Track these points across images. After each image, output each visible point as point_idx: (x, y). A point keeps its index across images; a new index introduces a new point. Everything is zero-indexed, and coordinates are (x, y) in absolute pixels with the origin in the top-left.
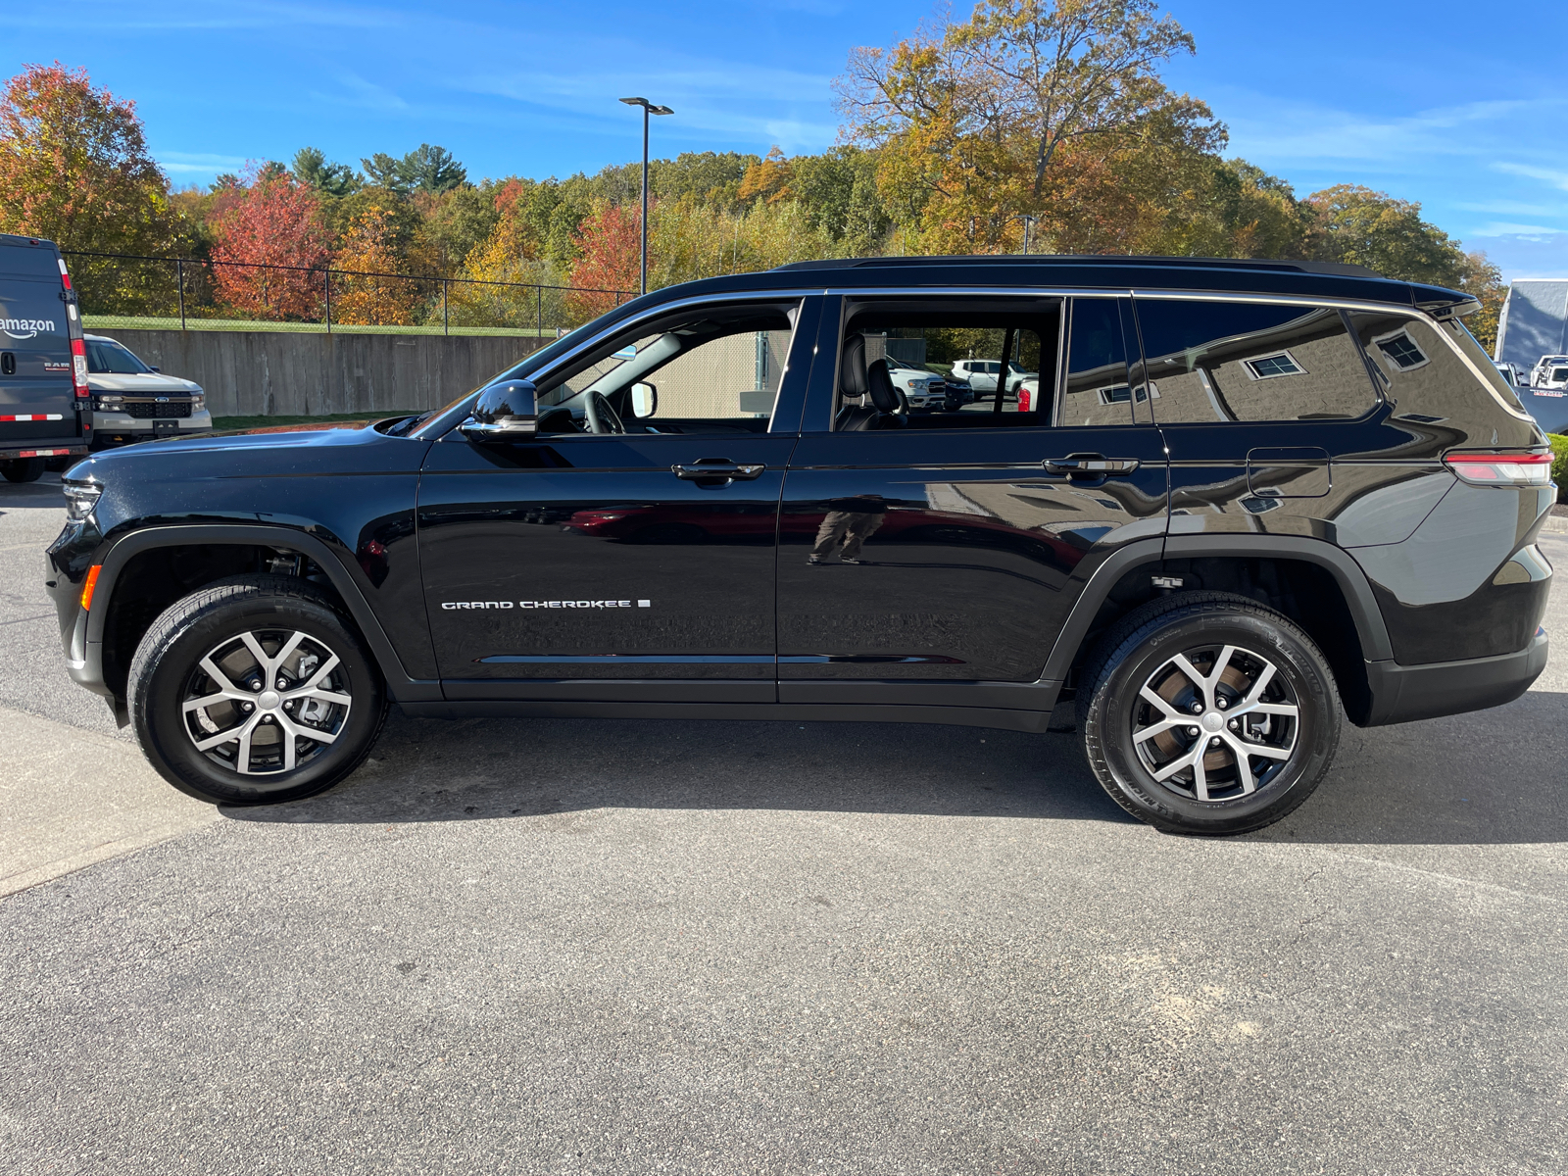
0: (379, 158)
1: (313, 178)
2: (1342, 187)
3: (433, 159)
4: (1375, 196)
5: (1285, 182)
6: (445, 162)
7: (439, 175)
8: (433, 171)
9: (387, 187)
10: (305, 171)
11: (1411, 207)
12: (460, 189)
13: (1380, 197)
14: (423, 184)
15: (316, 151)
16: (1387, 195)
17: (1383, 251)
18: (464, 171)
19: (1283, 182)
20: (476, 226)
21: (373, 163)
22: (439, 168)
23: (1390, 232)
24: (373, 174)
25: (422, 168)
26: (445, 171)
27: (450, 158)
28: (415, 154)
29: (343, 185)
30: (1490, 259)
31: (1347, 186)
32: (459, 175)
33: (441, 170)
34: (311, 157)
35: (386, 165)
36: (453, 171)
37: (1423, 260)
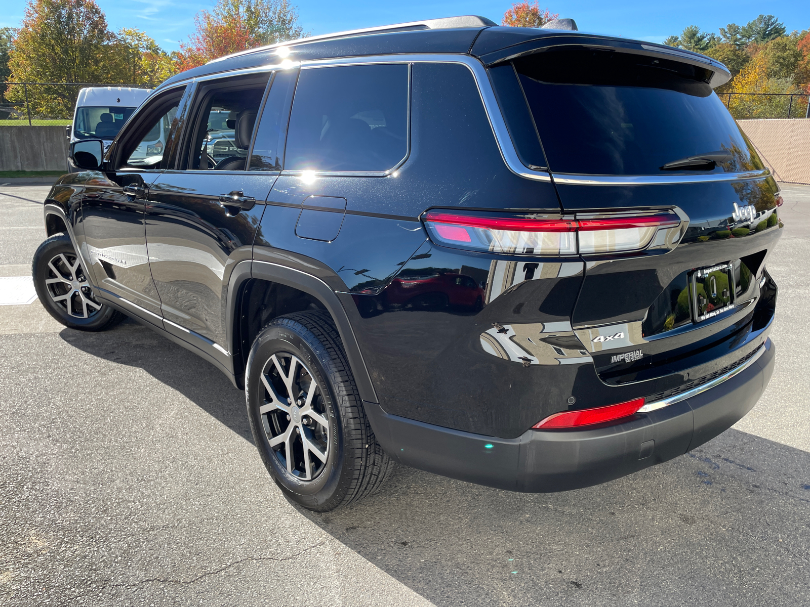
0: (730, 26)
1: (691, 42)
3: (765, 23)
6: (772, 25)
7: (767, 33)
8: (764, 30)
9: (732, 43)
10: (687, 39)
12: (779, 39)
14: (756, 39)
15: (695, 27)
18: (785, 28)
20: (782, 61)
21: (726, 30)
22: (768, 28)
24: (725, 36)
25: (757, 29)
26: (771, 30)
27: (777, 21)
28: (755, 21)
29: (707, 44)
32: (781, 31)
33: (769, 29)
34: (692, 31)
35: (734, 29)
36: (777, 29)
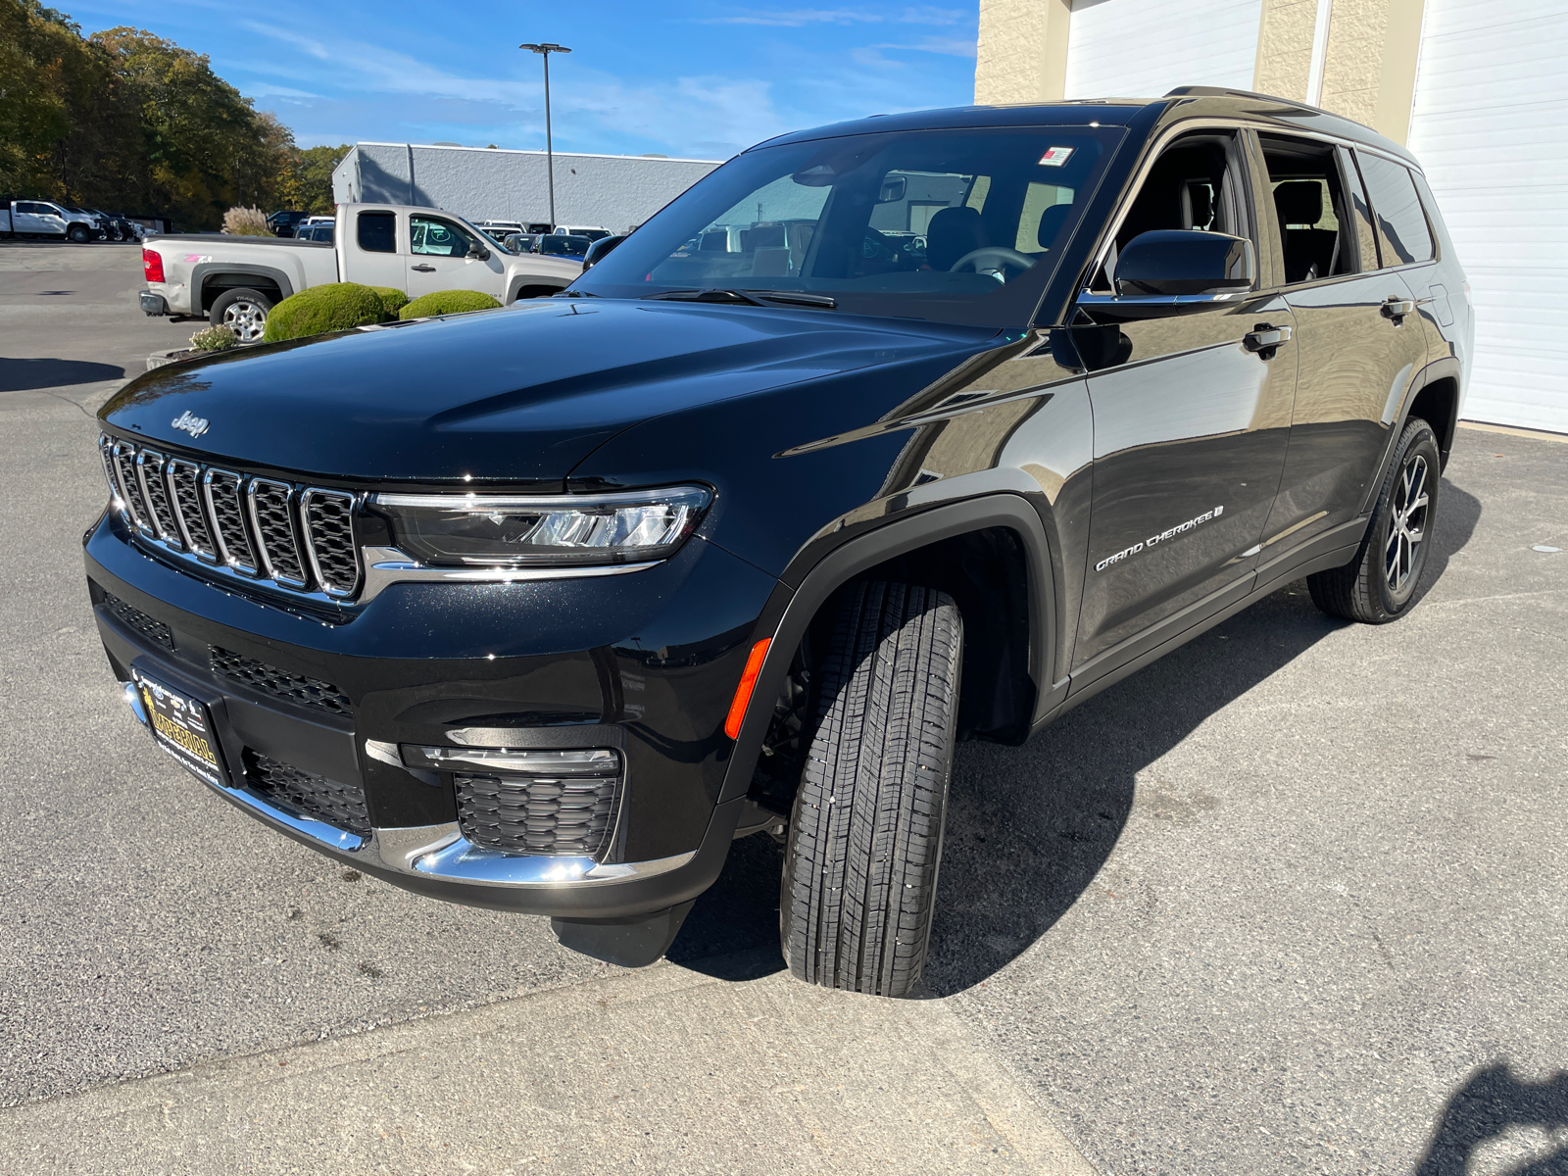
2: (124, 30)
4: (162, 43)
5: (69, 17)
11: (200, 59)
13: (168, 45)
16: (174, 43)
17: (184, 104)
19: (66, 17)
23: (186, 83)
30: (281, 120)
31: (130, 29)
37: (225, 116)
